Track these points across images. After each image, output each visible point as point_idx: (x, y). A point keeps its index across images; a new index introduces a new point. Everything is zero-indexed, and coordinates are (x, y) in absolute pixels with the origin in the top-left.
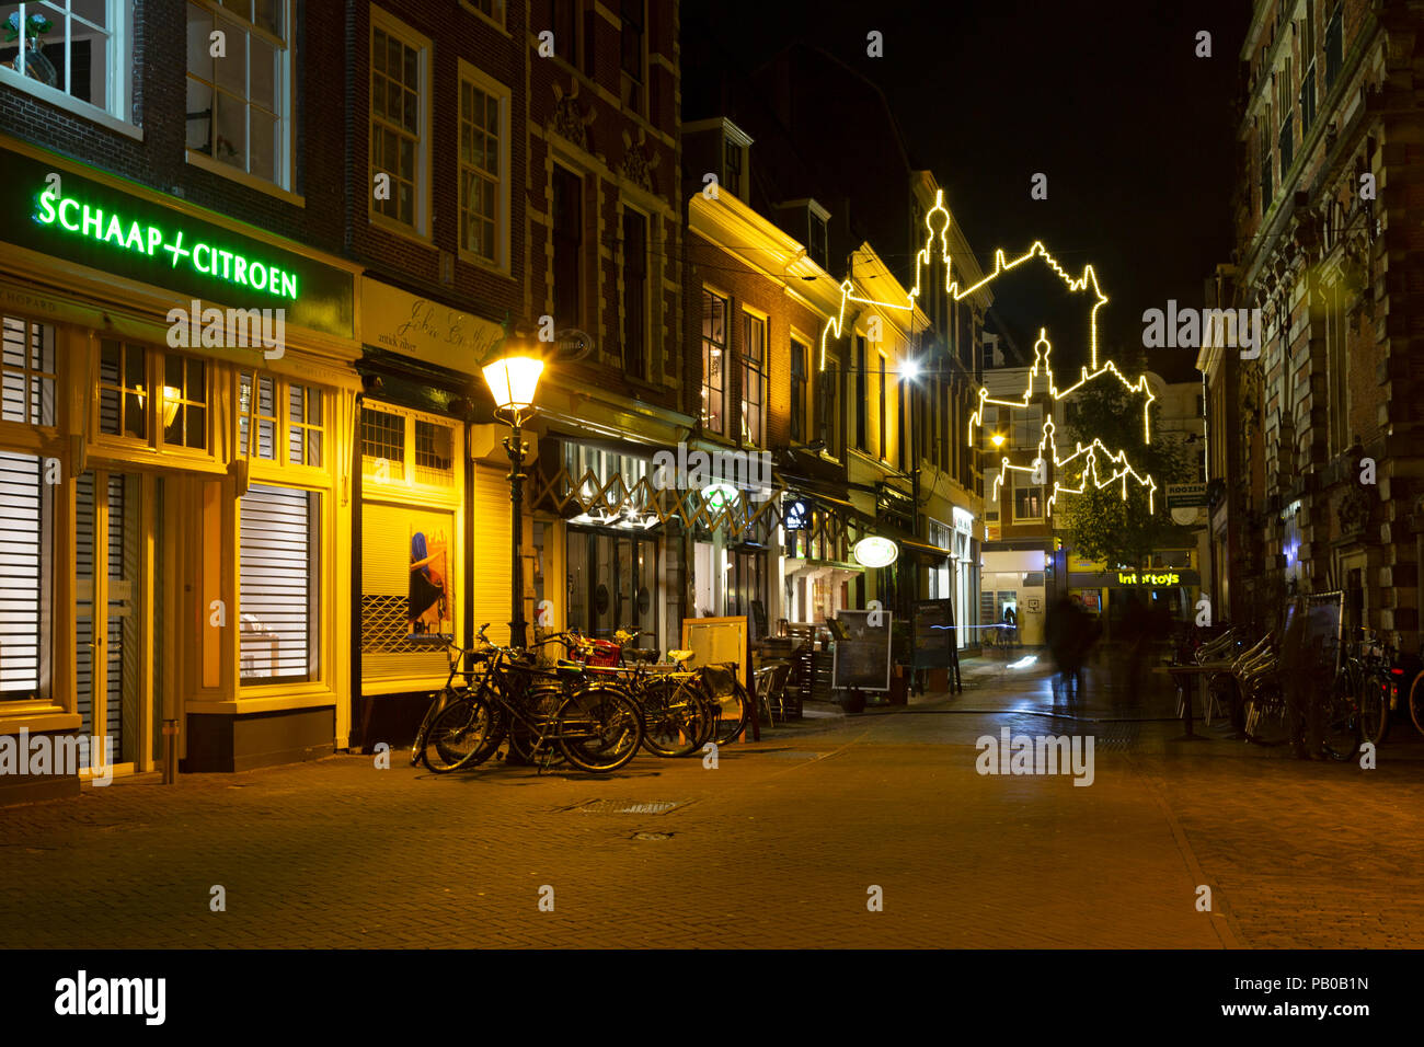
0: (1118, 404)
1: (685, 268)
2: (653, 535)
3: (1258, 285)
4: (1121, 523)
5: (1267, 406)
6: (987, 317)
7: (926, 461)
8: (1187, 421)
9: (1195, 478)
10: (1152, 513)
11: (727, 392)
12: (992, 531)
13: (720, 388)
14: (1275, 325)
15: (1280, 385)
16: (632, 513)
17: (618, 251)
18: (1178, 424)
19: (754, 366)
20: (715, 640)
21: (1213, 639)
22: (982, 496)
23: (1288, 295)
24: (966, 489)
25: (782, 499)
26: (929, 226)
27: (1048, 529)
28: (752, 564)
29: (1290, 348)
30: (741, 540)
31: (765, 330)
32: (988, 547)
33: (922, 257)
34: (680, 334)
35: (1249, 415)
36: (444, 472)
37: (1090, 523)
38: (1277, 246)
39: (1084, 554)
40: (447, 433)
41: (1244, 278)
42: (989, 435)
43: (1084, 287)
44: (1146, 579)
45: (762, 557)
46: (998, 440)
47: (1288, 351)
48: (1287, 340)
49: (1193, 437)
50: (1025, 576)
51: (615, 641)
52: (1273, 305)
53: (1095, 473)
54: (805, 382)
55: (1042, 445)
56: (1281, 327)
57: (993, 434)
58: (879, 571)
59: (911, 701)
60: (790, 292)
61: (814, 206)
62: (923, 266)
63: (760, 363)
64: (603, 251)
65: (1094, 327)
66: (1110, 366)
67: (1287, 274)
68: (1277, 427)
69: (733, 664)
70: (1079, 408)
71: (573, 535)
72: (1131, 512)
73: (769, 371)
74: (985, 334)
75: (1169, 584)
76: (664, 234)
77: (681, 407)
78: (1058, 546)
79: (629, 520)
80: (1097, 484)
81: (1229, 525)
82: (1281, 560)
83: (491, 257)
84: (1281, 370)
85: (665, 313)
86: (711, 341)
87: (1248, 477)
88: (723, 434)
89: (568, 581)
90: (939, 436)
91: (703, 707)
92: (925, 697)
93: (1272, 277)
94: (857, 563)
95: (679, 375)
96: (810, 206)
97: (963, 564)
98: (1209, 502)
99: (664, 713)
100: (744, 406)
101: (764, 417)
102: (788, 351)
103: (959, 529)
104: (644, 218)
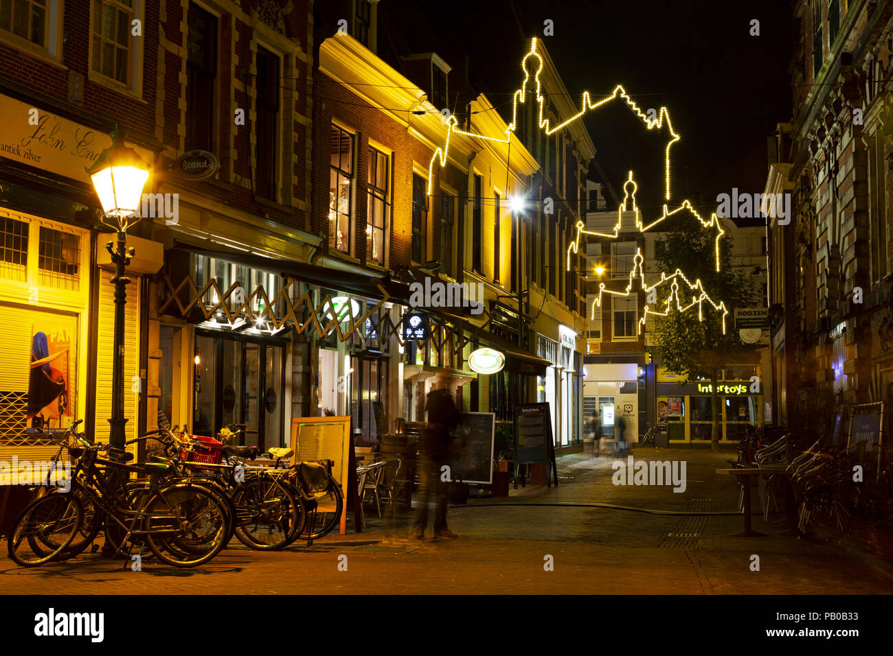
0: (698, 243)
1: (315, 104)
2: (279, 340)
3: (811, 137)
4: (700, 342)
5: (818, 240)
6: (591, 167)
7: (535, 285)
8: (754, 258)
9: (761, 304)
10: (724, 333)
11: (354, 216)
12: (593, 346)
13: (347, 213)
14: (824, 170)
15: (829, 222)
16: (260, 321)
17: (251, 85)
18: (747, 261)
19: (379, 195)
20: (321, 438)
21: (771, 443)
22: (585, 317)
23: (836, 143)
24: (571, 310)
25: (403, 312)
26: (524, 70)
27: (641, 346)
28: (374, 369)
29: (837, 189)
30: (364, 348)
31: (390, 164)
32: (590, 360)
33: (518, 96)
34: (309, 163)
35: (803, 249)
36: (69, 277)
37: (674, 341)
38: (826, 101)
39: (670, 368)
40: (74, 240)
41: (799, 133)
42: (592, 266)
43: (659, 126)
44: (720, 388)
45: (384, 363)
46: (600, 270)
47: (836, 193)
48: (834, 183)
49: (758, 270)
50: (622, 385)
51: (219, 438)
52: (823, 153)
53: (678, 299)
54: (427, 211)
55: (633, 274)
56: (830, 171)
57: (596, 266)
58: (492, 377)
59: (512, 492)
60: (412, 131)
61: (436, 59)
62: (519, 104)
63: (385, 193)
64: (236, 84)
65: (668, 162)
66: (687, 204)
67: (835, 125)
68: (827, 259)
69: (329, 461)
70: (667, 245)
71: (200, 339)
72: (708, 333)
73: (392, 199)
74: (589, 182)
75: (739, 393)
76: (296, 73)
77: (308, 227)
78: (648, 360)
79: (257, 328)
80: (679, 308)
81: (786, 344)
82: (830, 375)
83: (124, 81)
84: (830, 209)
85: (296, 143)
86: (339, 170)
87: (802, 302)
88: (349, 253)
89: (195, 381)
90: (547, 263)
91: (296, 503)
92: (526, 489)
93: (822, 129)
94: (472, 371)
95: (308, 199)
96: (432, 59)
97: (568, 373)
98: (769, 325)
99: (259, 508)
100: (369, 230)
101: (387, 240)
102: (410, 183)
103: (564, 343)
104: (278, 58)
